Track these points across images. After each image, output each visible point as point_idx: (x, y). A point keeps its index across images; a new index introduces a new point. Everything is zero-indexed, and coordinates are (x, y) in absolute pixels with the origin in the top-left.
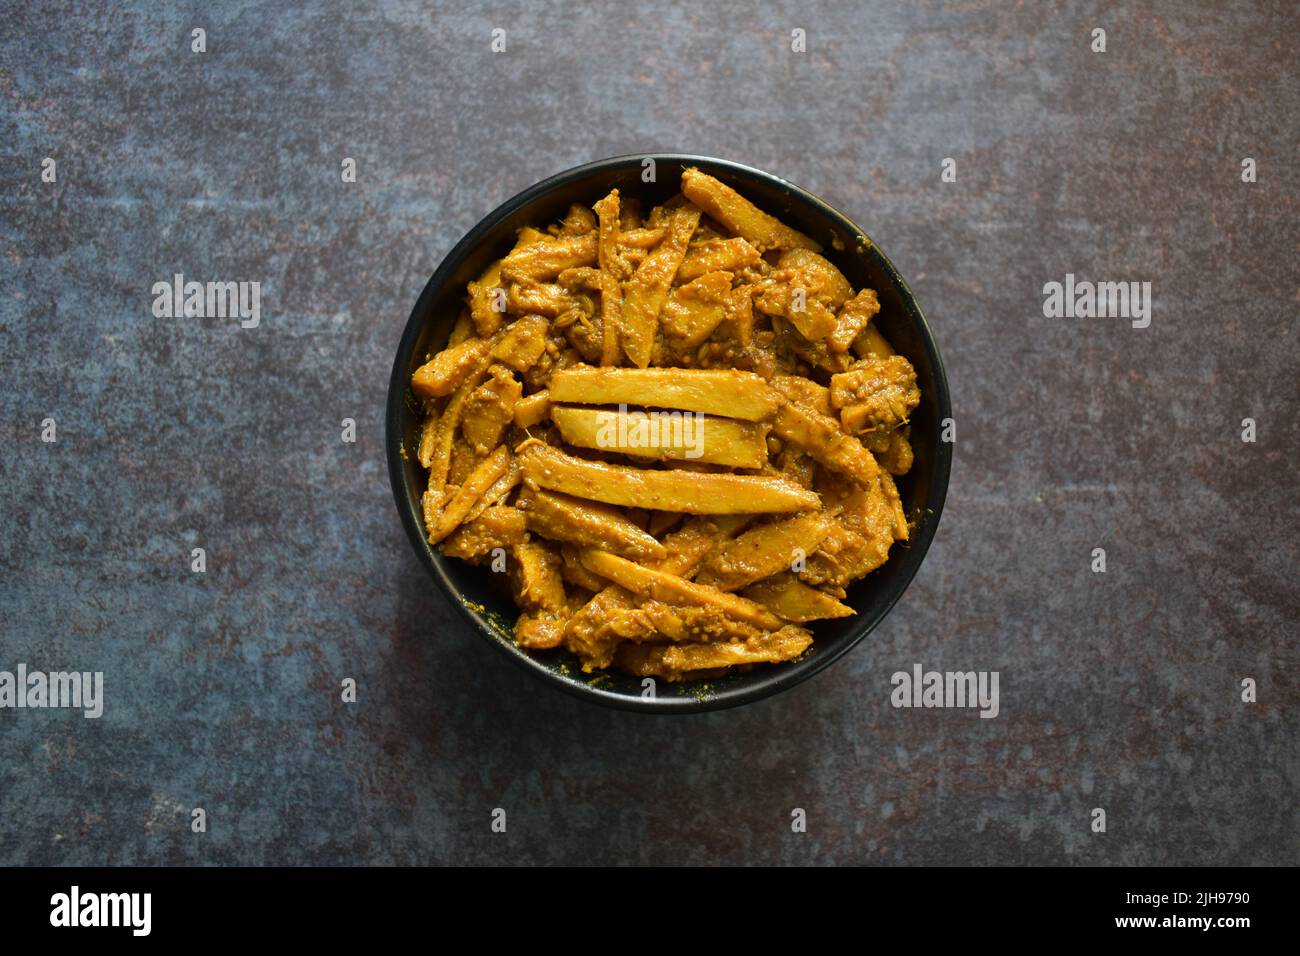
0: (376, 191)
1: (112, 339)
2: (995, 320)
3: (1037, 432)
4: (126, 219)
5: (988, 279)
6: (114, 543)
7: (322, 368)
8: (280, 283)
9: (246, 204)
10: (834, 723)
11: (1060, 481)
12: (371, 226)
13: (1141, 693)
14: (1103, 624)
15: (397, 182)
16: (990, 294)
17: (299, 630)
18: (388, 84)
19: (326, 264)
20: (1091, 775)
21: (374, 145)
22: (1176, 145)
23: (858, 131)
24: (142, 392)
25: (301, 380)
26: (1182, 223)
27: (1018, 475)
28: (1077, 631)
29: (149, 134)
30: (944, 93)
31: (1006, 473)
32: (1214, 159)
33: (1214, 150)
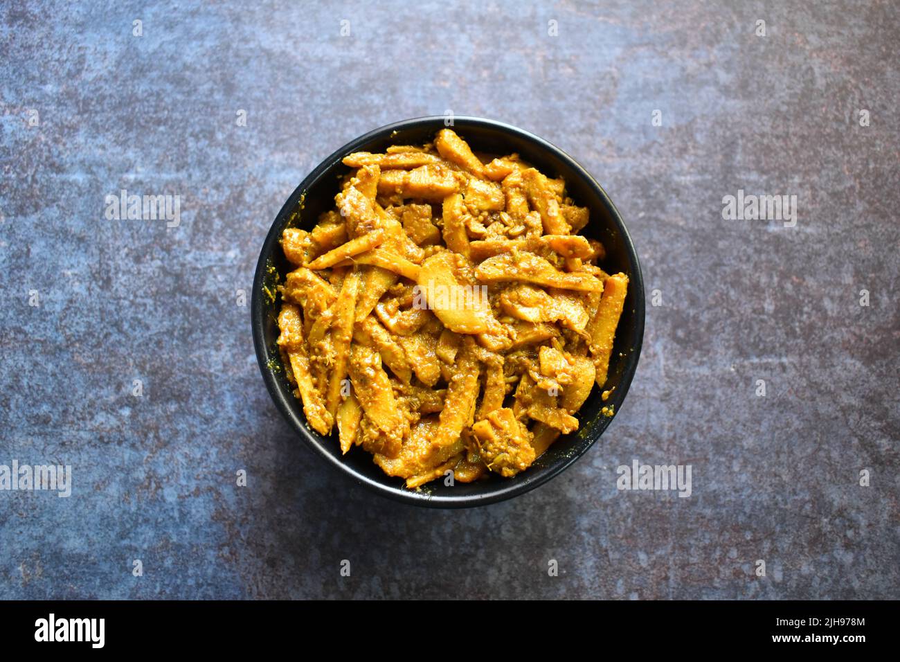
0: (256, 165)
1: (69, 273)
2: (695, 244)
3: (728, 322)
4: (79, 188)
5: (689, 215)
6: (70, 418)
7: (220, 289)
8: (189, 231)
9: (165, 176)
10: (592, 535)
11: (747, 356)
12: (253, 189)
13: (813, 507)
14: (783, 458)
15: (271, 158)
16: (691, 225)
17: (205, 478)
18: (264, 91)
19: (221, 216)
20: (780, 568)
21: (255, 133)
22: (816, 119)
23: (593, 115)
24: (90, 310)
25: (205, 299)
26: (824, 172)
27: (717, 353)
28: (765, 463)
29: (96, 129)
30: (652, 88)
31: (708, 351)
32: (843, 128)
33: (843, 121)
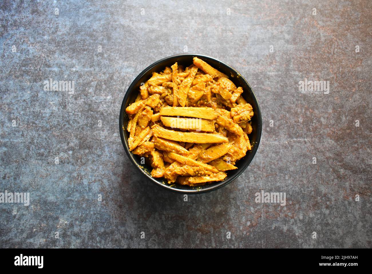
0: (118, 66)
1: (52, 103)
2: (275, 97)
3: (286, 125)
4: (56, 73)
5: (272, 87)
6: (51, 154)
7: (104, 110)
8: (94, 89)
9: (86, 69)
10: (234, 200)
11: (292, 138)
12: (117, 74)
13: (315, 193)
14: (304, 175)
15: (123, 64)
16: (273, 90)
17: (98, 176)
18: (121, 40)
19: (105, 84)
20: (302, 214)
21: (118, 54)
22: (320, 52)
23: (239, 50)
24: (59, 116)
25: (99, 113)
26: (323, 72)
27: (281, 136)
28: (297, 177)
29: (62, 52)
30: (261, 40)
31: (278, 136)
32: (330, 56)
33: (331, 53)
